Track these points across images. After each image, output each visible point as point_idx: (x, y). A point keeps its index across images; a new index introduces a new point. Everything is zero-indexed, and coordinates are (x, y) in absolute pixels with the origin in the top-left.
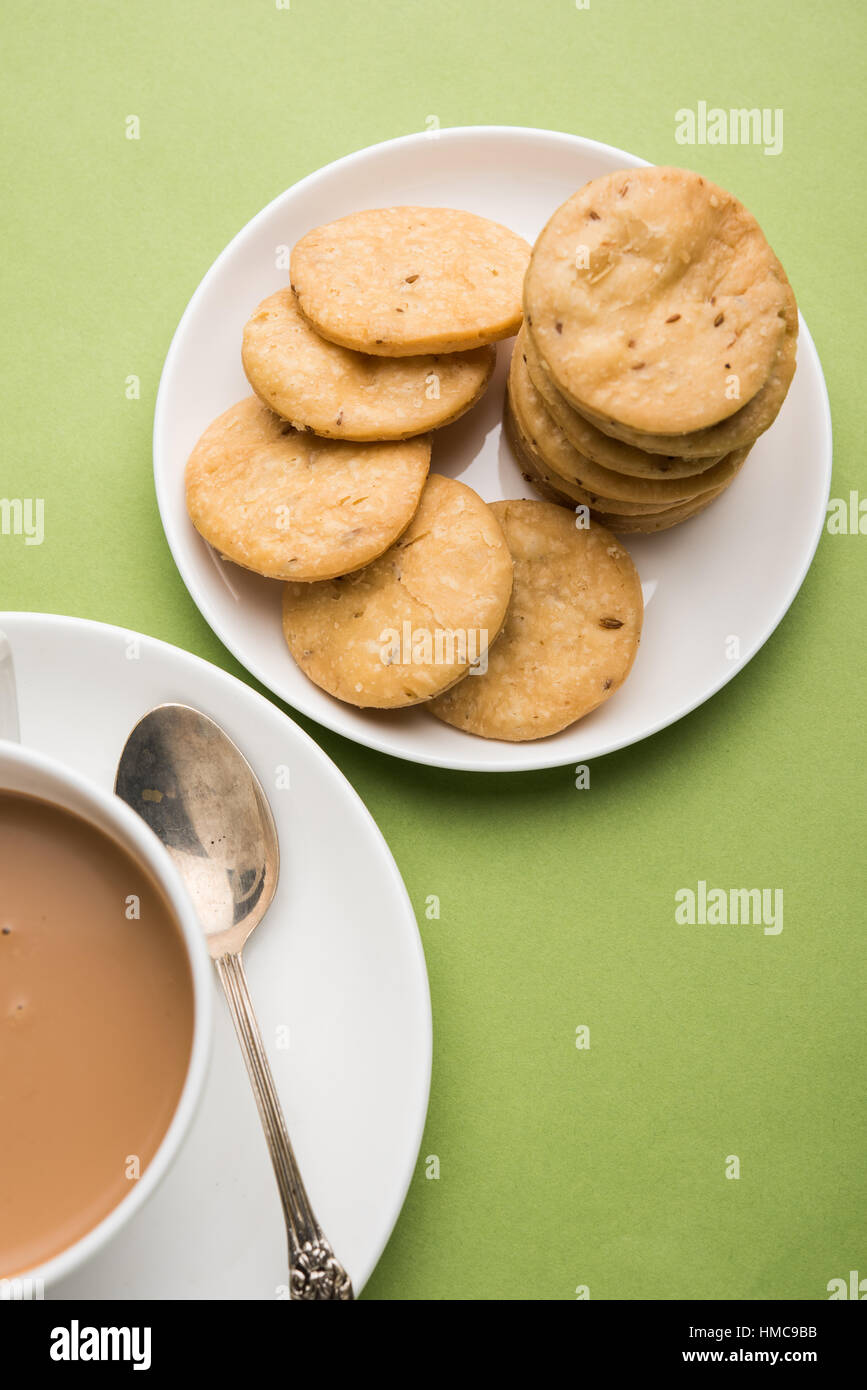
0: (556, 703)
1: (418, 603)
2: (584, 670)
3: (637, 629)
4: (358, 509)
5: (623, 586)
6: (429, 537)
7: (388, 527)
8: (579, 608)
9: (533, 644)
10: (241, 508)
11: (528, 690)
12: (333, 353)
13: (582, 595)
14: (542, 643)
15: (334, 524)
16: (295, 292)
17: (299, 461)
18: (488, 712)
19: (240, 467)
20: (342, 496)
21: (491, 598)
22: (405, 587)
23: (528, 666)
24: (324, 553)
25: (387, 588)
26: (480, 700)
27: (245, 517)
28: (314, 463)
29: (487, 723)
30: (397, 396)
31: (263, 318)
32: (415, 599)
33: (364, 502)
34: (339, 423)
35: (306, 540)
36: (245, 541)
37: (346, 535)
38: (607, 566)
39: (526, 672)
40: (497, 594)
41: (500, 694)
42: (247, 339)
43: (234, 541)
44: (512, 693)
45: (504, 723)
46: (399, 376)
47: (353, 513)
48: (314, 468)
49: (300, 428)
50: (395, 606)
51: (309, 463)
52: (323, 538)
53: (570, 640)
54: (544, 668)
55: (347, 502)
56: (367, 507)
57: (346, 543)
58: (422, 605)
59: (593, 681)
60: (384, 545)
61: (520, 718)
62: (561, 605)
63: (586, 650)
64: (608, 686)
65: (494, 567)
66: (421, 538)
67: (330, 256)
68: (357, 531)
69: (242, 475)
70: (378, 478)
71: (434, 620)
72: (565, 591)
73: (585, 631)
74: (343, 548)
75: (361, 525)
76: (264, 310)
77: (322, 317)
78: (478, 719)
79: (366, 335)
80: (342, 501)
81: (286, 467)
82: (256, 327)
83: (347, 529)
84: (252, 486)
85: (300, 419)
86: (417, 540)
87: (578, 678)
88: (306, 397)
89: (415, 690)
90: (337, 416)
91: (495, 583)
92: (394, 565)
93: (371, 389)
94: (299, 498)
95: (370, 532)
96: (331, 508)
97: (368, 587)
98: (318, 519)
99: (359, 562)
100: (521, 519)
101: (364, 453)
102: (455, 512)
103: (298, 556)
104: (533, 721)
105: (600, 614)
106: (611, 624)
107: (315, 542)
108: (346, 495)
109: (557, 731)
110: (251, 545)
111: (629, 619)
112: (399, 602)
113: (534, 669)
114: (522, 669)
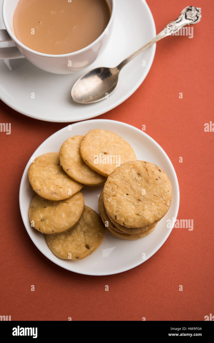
0: (66, 253)
1: (55, 214)
2: (75, 251)
3: (91, 252)
4: (59, 189)
5: (96, 242)
6: (68, 204)
7: (62, 196)
8: (85, 239)
9: (72, 239)
10: (38, 173)
11: (63, 247)
12: (78, 156)
13: (88, 237)
14: (73, 240)
15: (52, 189)
16: (83, 139)
17: (56, 172)
18: (54, 244)
19: (45, 165)
20: (58, 184)
21: (67, 224)
22: (56, 209)
23: (67, 242)
24: (46, 193)
25: (54, 207)
26: (54, 241)
27: (38, 175)
28: (59, 174)
29: (52, 246)
30: (82, 173)
31: (73, 139)
32: (55, 213)
33: (61, 188)
34: (68, 170)
35: (45, 188)
36: (34, 180)
37: (53, 192)
38: (97, 236)
39: (66, 243)
40: (69, 224)
41: (58, 243)
42: (66, 141)
43: (32, 178)
44: (60, 244)
45: (54, 249)
46: (86, 170)
47: (57, 189)
48: (58, 175)
49: (61, 165)
50: (51, 211)
51: (58, 173)
52: (48, 190)
53: (78, 244)
54: (69, 245)
55: (58, 186)
56: (61, 190)
57: (52, 194)
58: (55, 215)
59: (75, 255)
60: (59, 199)
61: (57, 250)
62: (83, 236)
63: (79, 248)
64: (77, 258)
65: (74, 219)
66: (67, 203)
67: (96, 137)
68: (56, 193)
69: (44, 167)
70: (68, 186)
71: (54, 219)
72: (86, 234)
73: (82, 244)
74: (50, 194)
75: (57, 192)
76: (75, 138)
77: (82, 148)
78: (51, 244)
79: (85, 158)
80: (58, 185)
81: (53, 171)
82: (70, 139)
83: (54, 191)
84: (44, 170)
85: (62, 164)
86: (66, 202)
87: (73, 252)
88: (66, 160)
89: (41, 229)
90: (68, 168)
91: (70, 222)
92: (58, 204)
93: (80, 168)
94: (50, 179)
95: (58, 195)
96: (54, 185)
97: (51, 204)
98: (50, 185)
99: (52, 199)
100: (91, 214)
101: (69, 179)
102: (76, 203)
103: (41, 190)
104: (59, 253)
105: (87, 243)
106: (88, 247)
107: (46, 190)
108: (59, 185)
109: (62, 258)
110: (34, 181)
111: (92, 249)
112: (53, 211)
113: (68, 243)
114: (66, 242)
